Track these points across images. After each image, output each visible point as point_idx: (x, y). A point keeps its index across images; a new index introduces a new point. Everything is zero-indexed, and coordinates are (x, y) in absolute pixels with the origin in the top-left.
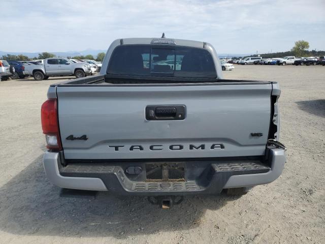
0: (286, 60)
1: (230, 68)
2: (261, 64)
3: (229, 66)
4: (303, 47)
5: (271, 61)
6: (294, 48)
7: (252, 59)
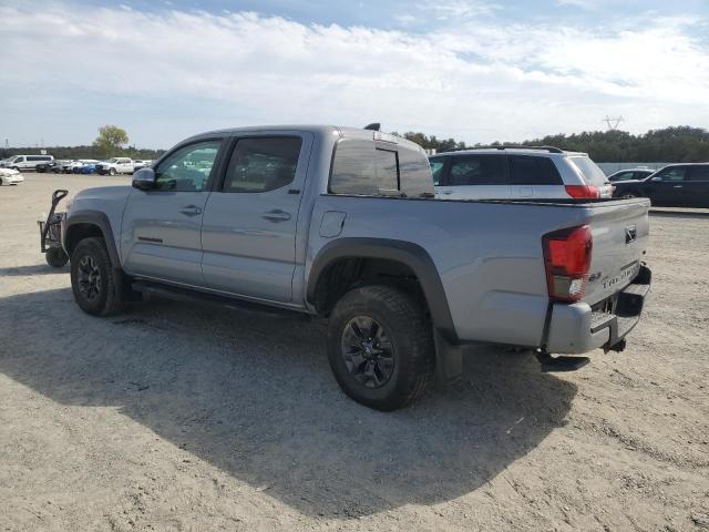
0: (114, 165)
1: (14, 179)
2: (56, 171)
3: (10, 176)
4: (117, 140)
5: (79, 165)
6: (99, 140)
7: (28, 159)
